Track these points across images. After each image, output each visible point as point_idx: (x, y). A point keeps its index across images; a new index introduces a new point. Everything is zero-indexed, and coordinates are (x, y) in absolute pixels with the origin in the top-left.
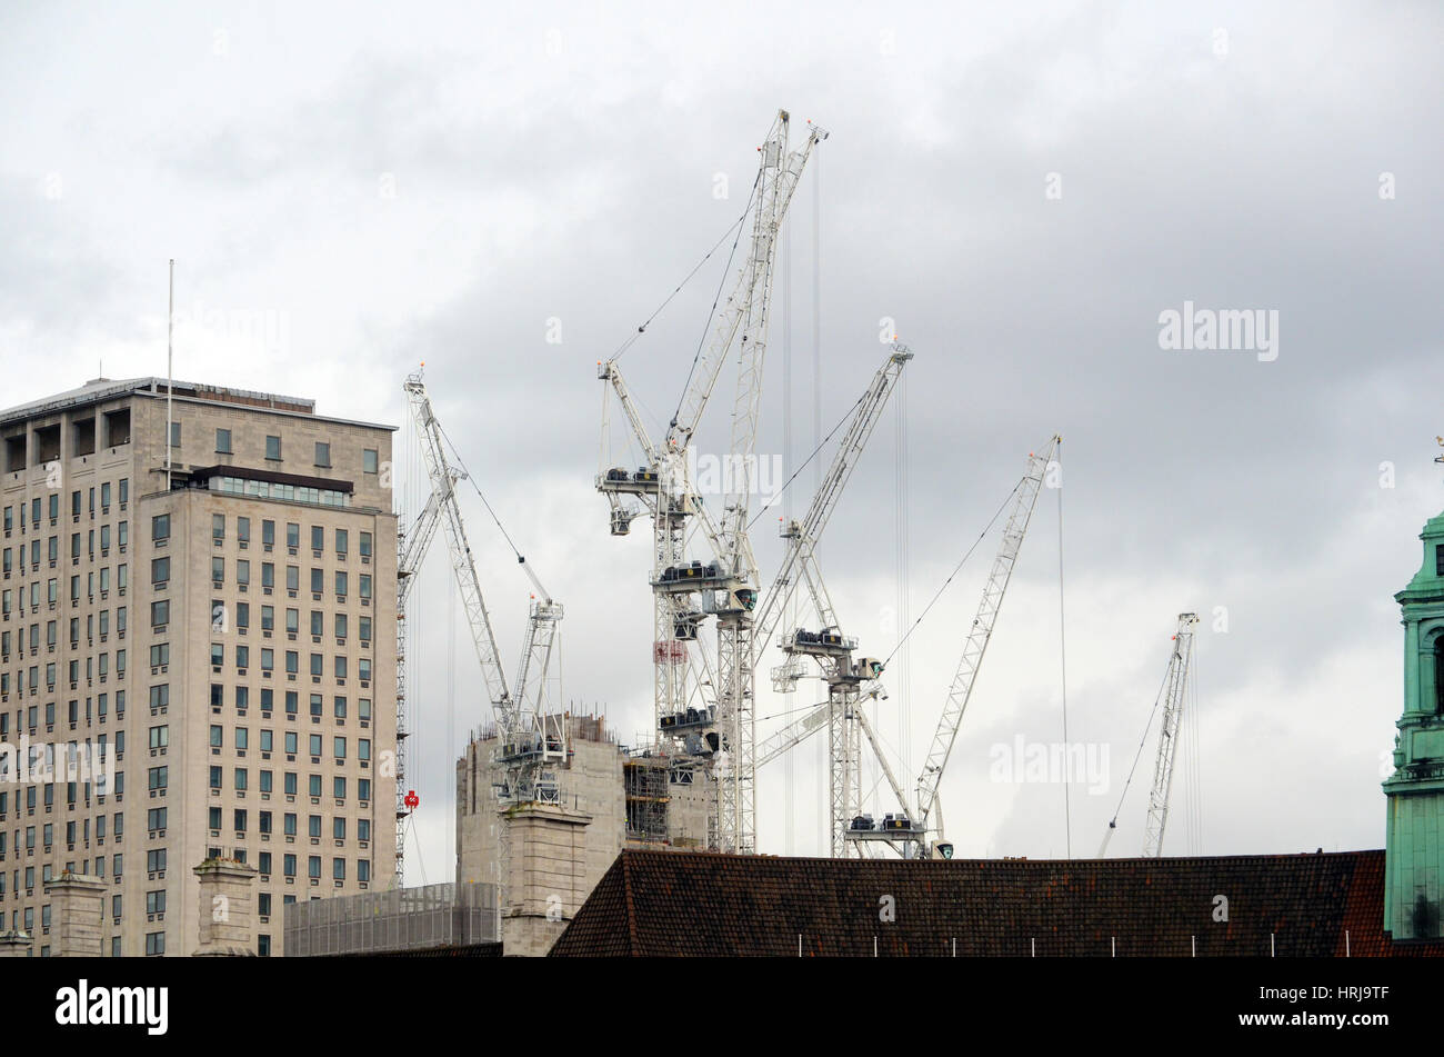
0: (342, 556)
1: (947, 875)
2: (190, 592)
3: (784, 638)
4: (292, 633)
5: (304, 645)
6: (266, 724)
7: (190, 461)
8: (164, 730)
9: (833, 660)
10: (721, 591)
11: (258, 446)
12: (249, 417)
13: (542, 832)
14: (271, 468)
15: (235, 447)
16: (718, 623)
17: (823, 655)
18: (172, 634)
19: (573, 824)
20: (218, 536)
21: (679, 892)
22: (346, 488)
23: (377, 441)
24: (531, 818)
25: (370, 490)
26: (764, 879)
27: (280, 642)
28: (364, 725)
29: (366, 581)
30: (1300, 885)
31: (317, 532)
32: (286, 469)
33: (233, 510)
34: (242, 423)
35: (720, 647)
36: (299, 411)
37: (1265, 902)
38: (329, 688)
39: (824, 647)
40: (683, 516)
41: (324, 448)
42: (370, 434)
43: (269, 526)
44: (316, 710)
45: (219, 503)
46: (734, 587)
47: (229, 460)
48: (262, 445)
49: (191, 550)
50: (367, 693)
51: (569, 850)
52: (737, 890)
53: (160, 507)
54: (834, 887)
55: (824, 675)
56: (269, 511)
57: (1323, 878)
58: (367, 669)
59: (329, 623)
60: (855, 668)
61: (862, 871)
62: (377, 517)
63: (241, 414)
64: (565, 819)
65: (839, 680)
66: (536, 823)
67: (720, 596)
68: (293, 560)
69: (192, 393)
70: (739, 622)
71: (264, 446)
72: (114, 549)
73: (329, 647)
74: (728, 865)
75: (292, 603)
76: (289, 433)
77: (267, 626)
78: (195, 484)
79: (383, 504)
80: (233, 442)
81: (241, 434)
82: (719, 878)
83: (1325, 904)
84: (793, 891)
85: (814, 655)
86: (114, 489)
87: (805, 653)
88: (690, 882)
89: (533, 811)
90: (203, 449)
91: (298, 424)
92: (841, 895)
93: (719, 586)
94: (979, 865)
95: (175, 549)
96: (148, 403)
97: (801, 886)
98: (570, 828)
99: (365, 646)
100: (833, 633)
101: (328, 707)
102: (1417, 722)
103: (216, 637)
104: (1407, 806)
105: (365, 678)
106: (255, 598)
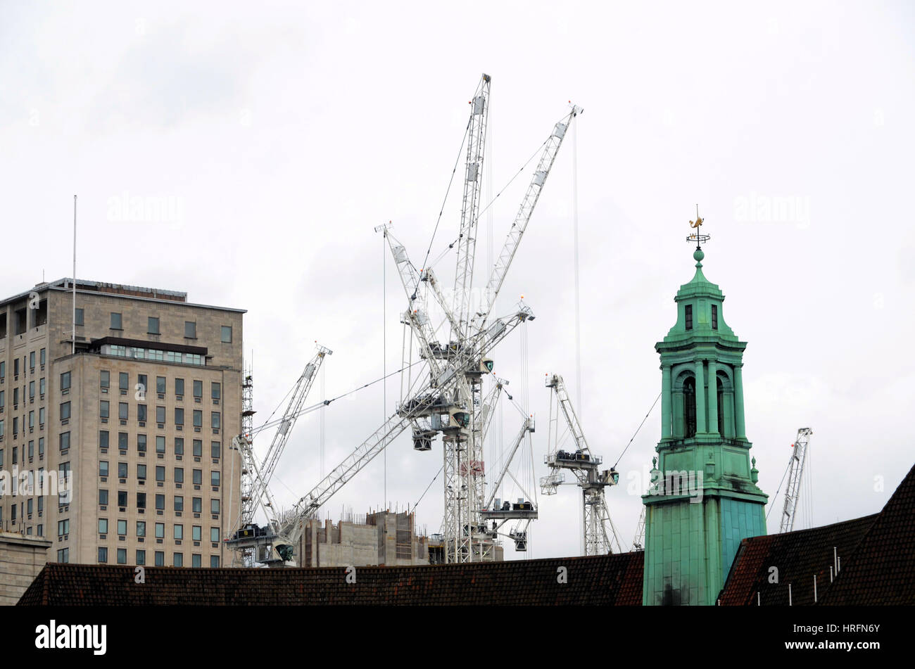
0: (198, 399)
1: (317, 580)
2: (85, 428)
3: (549, 457)
4: (161, 454)
5: (170, 461)
6: (141, 517)
7: (89, 336)
8: (67, 523)
9: (586, 472)
10: (445, 415)
11: (141, 325)
12: (135, 305)
14: (153, 339)
15: (125, 325)
16: (444, 437)
17: (577, 469)
18: (72, 456)
19: (34, 547)
20: (105, 387)
21: (90, 596)
22: (202, 352)
23: (231, 320)
25: (227, 355)
26: (166, 585)
27: (151, 460)
28: (215, 517)
29: (216, 417)
30: (586, 580)
31: (180, 383)
32: (163, 340)
33: (115, 368)
34: (130, 308)
35: (445, 454)
36: (176, 301)
37: (559, 595)
38: (188, 491)
39: (577, 462)
41: (192, 325)
42: (226, 315)
43: (143, 379)
44: (179, 508)
45: (105, 363)
46: (454, 411)
47: (120, 334)
48: (145, 324)
49: (85, 395)
50: (217, 495)
51: (31, 568)
52: (142, 594)
53: (63, 367)
54: (224, 591)
55: (579, 483)
56: (143, 369)
57: (604, 574)
58: (218, 478)
59: (188, 446)
60: (600, 477)
61: (248, 578)
62: (225, 372)
63: (129, 302)
64: (25, 543)
65: (589, 486)
67: (445, 418)
68: (161, 403)
69: (95, 287)
70: (457, 436)
71: (146, 325)
72: (37, 398)
73: (188, 463)
75: (160, 432)
76: (164, 315)
77: (142, 449)
78: (92, 351)
79: (236, 364)
80: (123, 322)
81: (129, 316)
82: (127, 584)
83: (603, 595)
84: (189, 594)
85: (571, 468)
86: (37, 355)
87: (563, 467)
88: (102, 588)
90: (101, 327)
91: (172, 309)
93: (444, 411)
95: (74, 397)
96: (59, 296)
97: (196, 590)
98: (32, 550)
99: (216, 462)
100: (586, 453)
101: (188, 505)
102: (669, 446)
103: (104, 457)
104: (659, 513)
105: (216, 486)
106: (133, 429)
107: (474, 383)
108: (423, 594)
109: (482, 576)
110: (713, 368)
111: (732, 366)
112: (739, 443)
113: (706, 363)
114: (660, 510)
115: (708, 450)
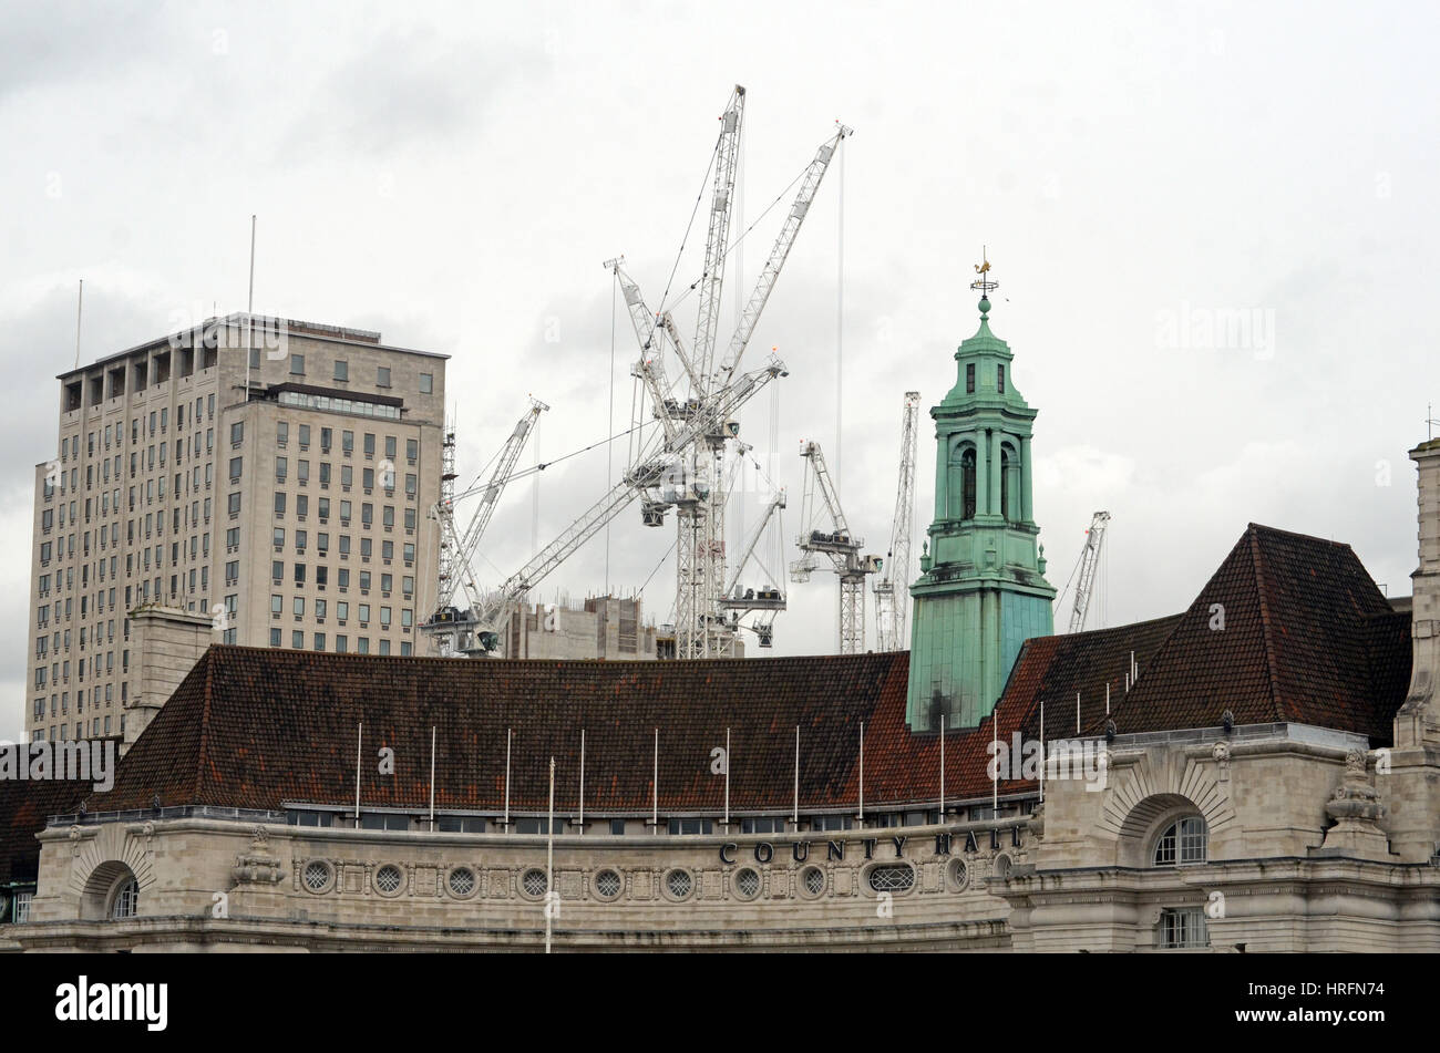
0: (391, 458)
1: (525, 674)
2: (259, 490)
3: (801, 538)
4: (346, 521)
5: (356, 531)
6: (321, 595)
7: (266, 381)
8: (235, 598)
9: (844, 557)
11: (328, 369)
12: (320, 345)
13: (160, 631)
14: (340, 386)
15: (308, 369)
16: (678, 512)
17: (834, 553)
18: (243, 521)
19: (197, 625)
20: (282, 441)
21: (261, 685)
22: (397, 403)
23: (431, 367)
24: (151, 618)
25: (426, 407)
26: (349, 675)
28: (407, 598)
29: (412, 480)
30: (841, 683)
31: (370, 438)
32: (352, 388)
33: (295, 419)
34: (314, 350)
35: (680, 531)
36: (368, 342)
37: (809, 699)
38: (377, 566)
39: (834, 545)
41: (385, 372)
42: (426, 361)
43: (326, 433)
44: (365, 585)
45: (283, 413)
47: (302, 380)
48: (331, 368)
49: (259, 451)
50: (410, 572)
51: (193, 649)
52: (320, 684)
53: (237, 416)
54: (416, 683)
55: (836, 569)
56: (327, 421)
57: (862, 676)
58: (412, 552)
59: (378, 513)
60: (861, 564)
62: (423, 427)
63: (313, 343)
64: (187, 620)
65: (847, 573)
66: (155, 622)
68: (347, 461)
70: (694, 510)
71: (333, 370)
72: (203, 451)
73: (378, 534)
74: (315, 661)
75: (346, 496)
76: (354, 359)
77: (324, 515)
78: (269, 398)
79: (437, 418)
80: (306, 366)
81: (313, 359)
82: (304, 672)
83: (860, 700)
84: (375, 686)
85: (828, 552)
86: (205, 402)
87: (818, 550)
88: (274, 676)
89: (151, 612)
90: (279, 371)
91: (363, 353)
92: (422, 689)
94: (556, 664)
95: (246, 451)
97: (384, 681)
98: (194, 629)
99: (409, 533)
100: (845, 534)
101: (376, 582)
102: (943, 529)
103: (279, 523)
104: (929, 607)
105: (409, 561)
106: (314, 491)
107: (715, 449)
108: (649, 694)
109: (719, 675)
110: (998, 439)
111: (1020, 437)
112: (1025, 527)
113: (989, 432)
114: (931, 604)
115: (988, 534)
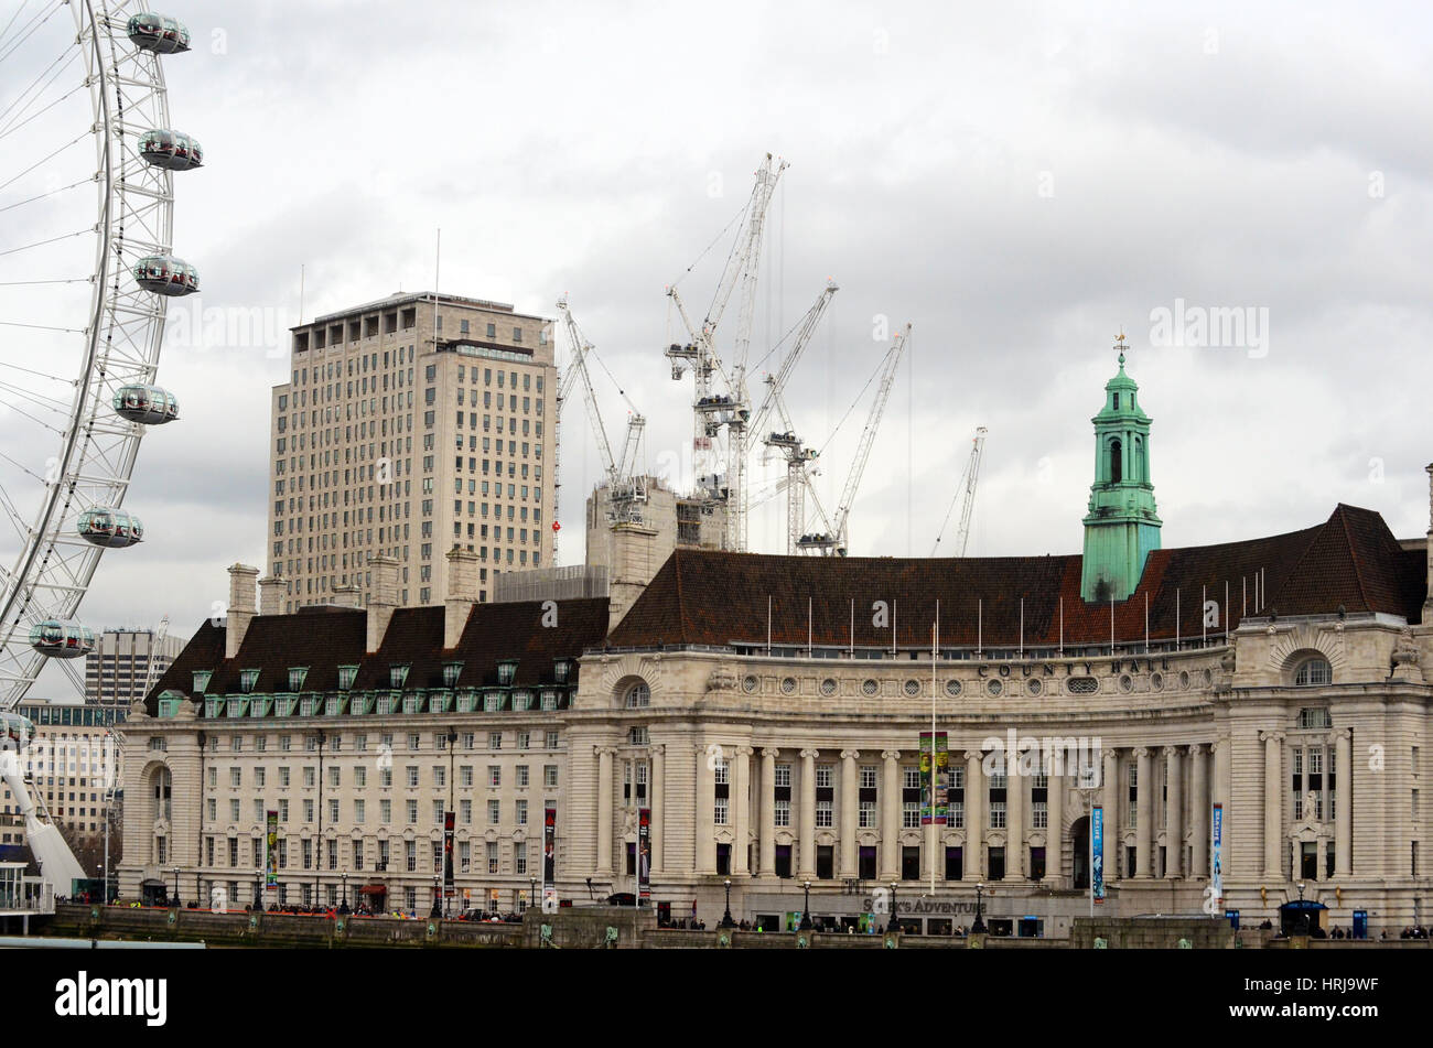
0: (527, 388)
1: (849, 566)
2: (446, 409)
3: (765, 437)
4: (500, 430)
6: (485, 478)
7: (447, 337)
8: (431, 481)
9: (791, 449)
10: (731, 411)
11: (483, 329)
12: (479, 313)
14: (490, 341)
15: (471, 330)
16: (729, 428)
17: (785, 446)
18: (436, 429)
19: (649, 535)
20: (461, 377)
21: (705, 572)
22: (529, 352)
23: (546, 327)
24: (627, 531)
25: (543, 354)
27: (493, 435)
28: (538, 480)
29: (539, 403)
30: (1037, 572)
31: (514, 375)
32: (498, 341)
33: (469, 363)
34: (474, 316)
35: (729, 441)
36: (505, 311)
37: (1019, 582)
38: (519, 459)
39: (786, 442)
40: (710, 370)
41: (518, 331)
42: (541, 323)
43: (488, 372)
44: (512, 471)
45: (462, 359)
46: (738, 409)
47: (467, 337)
48: (485, 329)
49: (447, 384)
50: (539, 463)
51: (647, 548)
52: (737, 571)
53: (430, 361)
54: (789, 571)
55: (785, 457)
56: (488, 364)
57: (1049, 569)
59: (519, 425)
60: (802, 454)
61: (804, 563)
62: (546, 368)
63: (474, 312)
64: (645, 532)
65: (793, 460)
66: (629, 534)
67: (730, 413)
68: (500, 391)
69: (448, 300)
70: (740, 428)
72: (406, 383)
73: (519, 437)
75: (500, 413)
76: (499, 322)
77: (486, 425)
78: (450, 349)
79: (550, 361)
80: (470, 327)
81: (474, 322)
83: (1050, 583)
84: (766, 573)
85: (780, 446)
86: (407, 351)
87: (775, 445)
89: (627, 527)
90: (454, 330)
91: (504, 317)
92: (793, 575)
93: (729, 408)
95: (438, 384)
96: (425, 305)
97: (771, 570)
98: (647, 537)
99: (538, 437)
100: (791, 434)
101: (518, 470)
102: (1101, 487)
103: (460, 431)
104: (1094, 532)
105: (538, 454)
106: (480, 410)
108: (923, 578)
109: (963, 567)
110: (1134, 436)
111: (1142, 435)
112: (1147, 487)
113: (1129, 433)
114: (1096, 530)
115: (1130, 491)
